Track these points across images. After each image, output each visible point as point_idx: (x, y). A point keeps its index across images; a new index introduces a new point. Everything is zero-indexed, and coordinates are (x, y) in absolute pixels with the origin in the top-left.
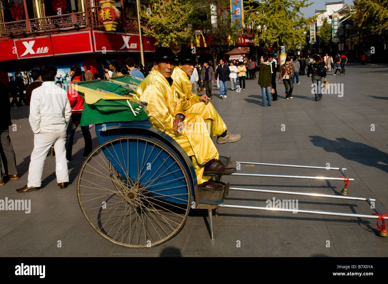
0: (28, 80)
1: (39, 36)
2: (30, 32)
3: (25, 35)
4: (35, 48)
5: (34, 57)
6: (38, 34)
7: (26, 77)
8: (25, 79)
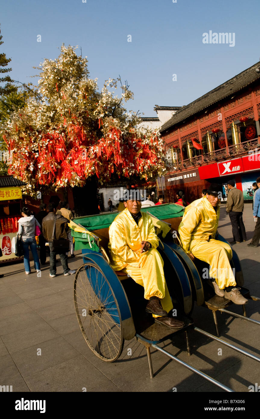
0: (228, 191)
1: (234, 158)
2: (228, 156)
3: (225, 159)
4: (231, 168)
5: (231, 174)
6: (233, 157)
7: (227, 189)
8: (226, 190)
